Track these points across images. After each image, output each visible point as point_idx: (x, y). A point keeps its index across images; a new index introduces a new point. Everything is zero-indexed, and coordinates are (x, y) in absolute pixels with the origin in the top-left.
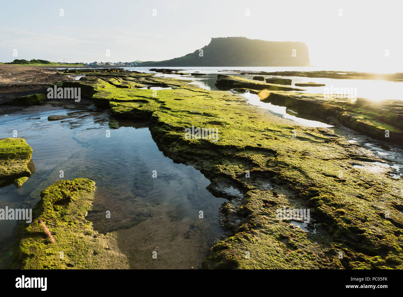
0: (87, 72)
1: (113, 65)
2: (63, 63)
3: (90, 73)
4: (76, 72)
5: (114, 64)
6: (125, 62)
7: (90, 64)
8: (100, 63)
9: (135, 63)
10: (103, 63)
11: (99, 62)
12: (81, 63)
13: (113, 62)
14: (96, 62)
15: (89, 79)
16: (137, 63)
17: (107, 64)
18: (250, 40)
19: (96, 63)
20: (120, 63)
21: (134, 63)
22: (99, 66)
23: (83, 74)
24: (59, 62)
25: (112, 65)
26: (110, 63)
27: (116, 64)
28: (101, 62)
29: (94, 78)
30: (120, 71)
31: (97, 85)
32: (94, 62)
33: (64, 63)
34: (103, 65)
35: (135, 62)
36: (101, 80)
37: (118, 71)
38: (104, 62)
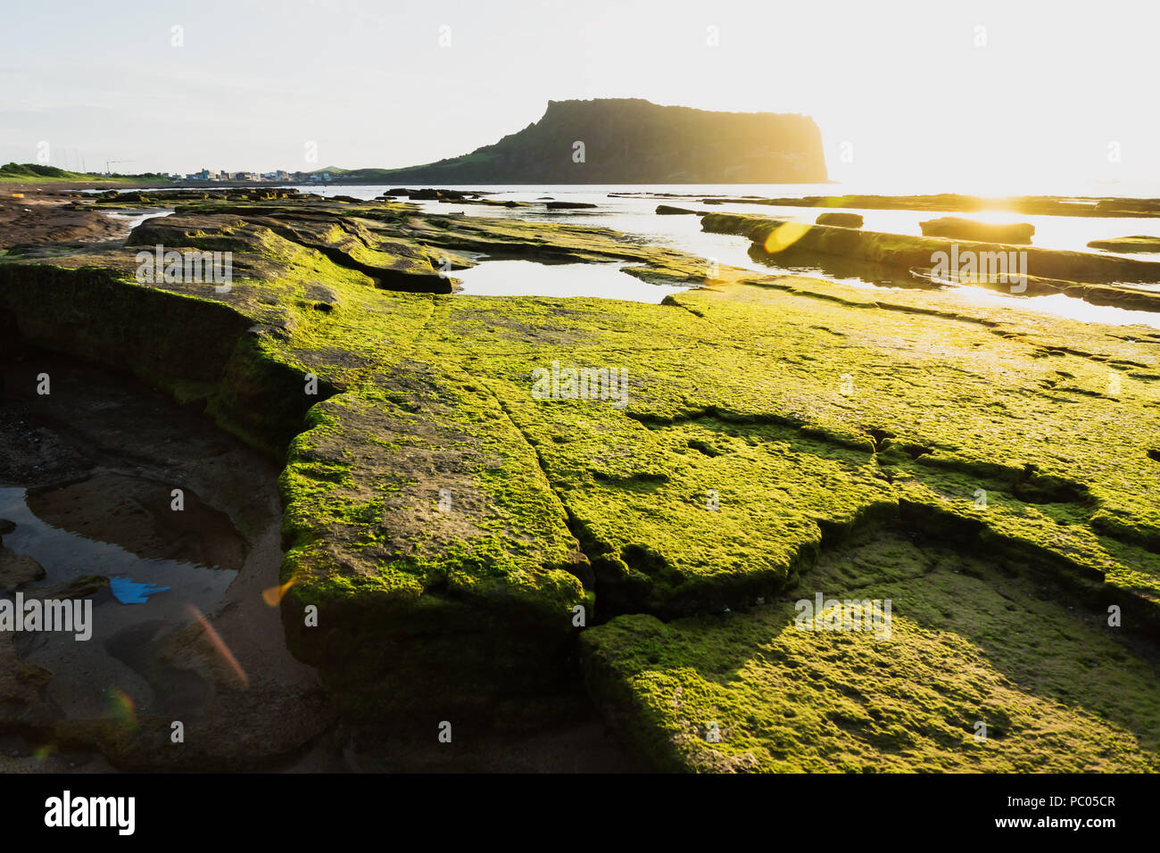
0: (180, 198)
1: (259, 180)
2: (103, 173)
3: (192, 201)
4: (142, 198)
5: (262, 176)
6: (294, 172)
7: (189, 176)
8: (219, 174)
9: (326, 175)
10: (227, 174)
11: (215, 170)
12: (159, 174)
13: (258, 172)
14: (208, 172)
15: (201, 235)
16: (331, 174)
17: (240, 176)
18: (658, 107)
19: (205, 173)
20: (280, 173)
21: (320, 174)
22: (216, 182)
23: (167, 206)
24: (92, 171)
25: (254, 179)
26: (249, 174)
27: (268, 178)
28: (223, 172)
29: (232, 223)
30: (290, 197)
31: (268, 285)
32: (201, 171)
33: (108, 176)
34: (227, 179)
35: (326, 172)
36: (275, 236)
37: (284, 196)
38: (232, 170)
